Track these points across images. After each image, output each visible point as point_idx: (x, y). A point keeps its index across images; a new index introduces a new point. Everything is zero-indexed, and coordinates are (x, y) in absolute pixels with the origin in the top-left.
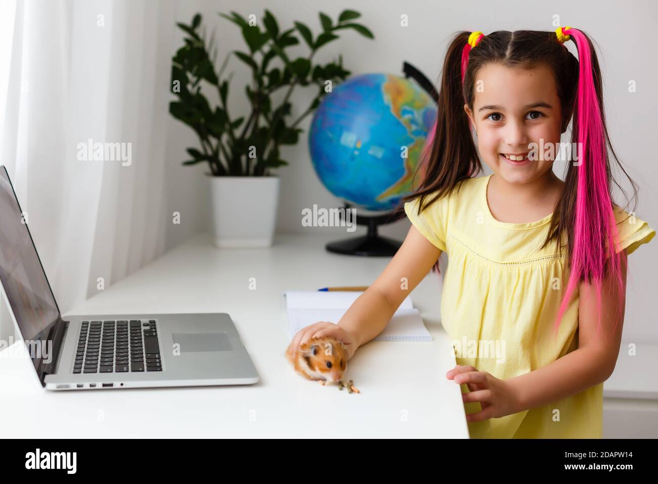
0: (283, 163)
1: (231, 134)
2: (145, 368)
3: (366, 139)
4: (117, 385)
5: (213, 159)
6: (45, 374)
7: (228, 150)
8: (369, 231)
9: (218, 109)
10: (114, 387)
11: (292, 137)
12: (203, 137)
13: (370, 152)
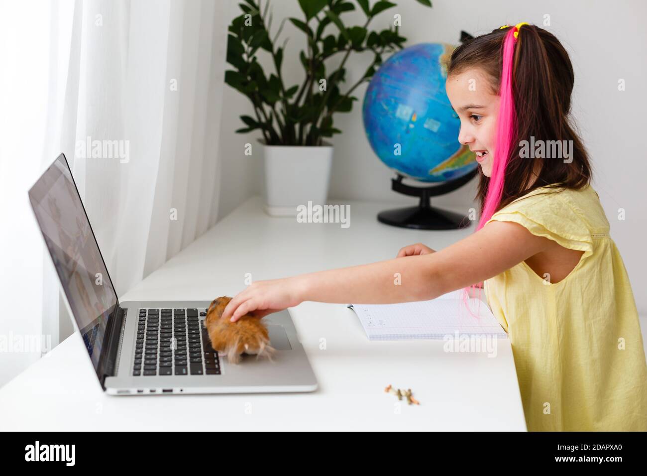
0: (337, 131)
1: (285, 102)
2: (204, 370)
3: (422, 112)
4: (176, 390)
5: (266, 126)
6: (105, 376)
7: (282, 118)
8: (421, 202)
9: (272, 76)
10: (174, 392)
11: (346, 104)
12: (257, 104)
13: (426, 126)
